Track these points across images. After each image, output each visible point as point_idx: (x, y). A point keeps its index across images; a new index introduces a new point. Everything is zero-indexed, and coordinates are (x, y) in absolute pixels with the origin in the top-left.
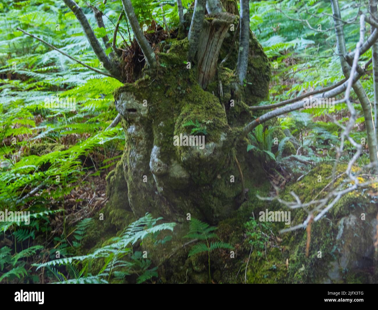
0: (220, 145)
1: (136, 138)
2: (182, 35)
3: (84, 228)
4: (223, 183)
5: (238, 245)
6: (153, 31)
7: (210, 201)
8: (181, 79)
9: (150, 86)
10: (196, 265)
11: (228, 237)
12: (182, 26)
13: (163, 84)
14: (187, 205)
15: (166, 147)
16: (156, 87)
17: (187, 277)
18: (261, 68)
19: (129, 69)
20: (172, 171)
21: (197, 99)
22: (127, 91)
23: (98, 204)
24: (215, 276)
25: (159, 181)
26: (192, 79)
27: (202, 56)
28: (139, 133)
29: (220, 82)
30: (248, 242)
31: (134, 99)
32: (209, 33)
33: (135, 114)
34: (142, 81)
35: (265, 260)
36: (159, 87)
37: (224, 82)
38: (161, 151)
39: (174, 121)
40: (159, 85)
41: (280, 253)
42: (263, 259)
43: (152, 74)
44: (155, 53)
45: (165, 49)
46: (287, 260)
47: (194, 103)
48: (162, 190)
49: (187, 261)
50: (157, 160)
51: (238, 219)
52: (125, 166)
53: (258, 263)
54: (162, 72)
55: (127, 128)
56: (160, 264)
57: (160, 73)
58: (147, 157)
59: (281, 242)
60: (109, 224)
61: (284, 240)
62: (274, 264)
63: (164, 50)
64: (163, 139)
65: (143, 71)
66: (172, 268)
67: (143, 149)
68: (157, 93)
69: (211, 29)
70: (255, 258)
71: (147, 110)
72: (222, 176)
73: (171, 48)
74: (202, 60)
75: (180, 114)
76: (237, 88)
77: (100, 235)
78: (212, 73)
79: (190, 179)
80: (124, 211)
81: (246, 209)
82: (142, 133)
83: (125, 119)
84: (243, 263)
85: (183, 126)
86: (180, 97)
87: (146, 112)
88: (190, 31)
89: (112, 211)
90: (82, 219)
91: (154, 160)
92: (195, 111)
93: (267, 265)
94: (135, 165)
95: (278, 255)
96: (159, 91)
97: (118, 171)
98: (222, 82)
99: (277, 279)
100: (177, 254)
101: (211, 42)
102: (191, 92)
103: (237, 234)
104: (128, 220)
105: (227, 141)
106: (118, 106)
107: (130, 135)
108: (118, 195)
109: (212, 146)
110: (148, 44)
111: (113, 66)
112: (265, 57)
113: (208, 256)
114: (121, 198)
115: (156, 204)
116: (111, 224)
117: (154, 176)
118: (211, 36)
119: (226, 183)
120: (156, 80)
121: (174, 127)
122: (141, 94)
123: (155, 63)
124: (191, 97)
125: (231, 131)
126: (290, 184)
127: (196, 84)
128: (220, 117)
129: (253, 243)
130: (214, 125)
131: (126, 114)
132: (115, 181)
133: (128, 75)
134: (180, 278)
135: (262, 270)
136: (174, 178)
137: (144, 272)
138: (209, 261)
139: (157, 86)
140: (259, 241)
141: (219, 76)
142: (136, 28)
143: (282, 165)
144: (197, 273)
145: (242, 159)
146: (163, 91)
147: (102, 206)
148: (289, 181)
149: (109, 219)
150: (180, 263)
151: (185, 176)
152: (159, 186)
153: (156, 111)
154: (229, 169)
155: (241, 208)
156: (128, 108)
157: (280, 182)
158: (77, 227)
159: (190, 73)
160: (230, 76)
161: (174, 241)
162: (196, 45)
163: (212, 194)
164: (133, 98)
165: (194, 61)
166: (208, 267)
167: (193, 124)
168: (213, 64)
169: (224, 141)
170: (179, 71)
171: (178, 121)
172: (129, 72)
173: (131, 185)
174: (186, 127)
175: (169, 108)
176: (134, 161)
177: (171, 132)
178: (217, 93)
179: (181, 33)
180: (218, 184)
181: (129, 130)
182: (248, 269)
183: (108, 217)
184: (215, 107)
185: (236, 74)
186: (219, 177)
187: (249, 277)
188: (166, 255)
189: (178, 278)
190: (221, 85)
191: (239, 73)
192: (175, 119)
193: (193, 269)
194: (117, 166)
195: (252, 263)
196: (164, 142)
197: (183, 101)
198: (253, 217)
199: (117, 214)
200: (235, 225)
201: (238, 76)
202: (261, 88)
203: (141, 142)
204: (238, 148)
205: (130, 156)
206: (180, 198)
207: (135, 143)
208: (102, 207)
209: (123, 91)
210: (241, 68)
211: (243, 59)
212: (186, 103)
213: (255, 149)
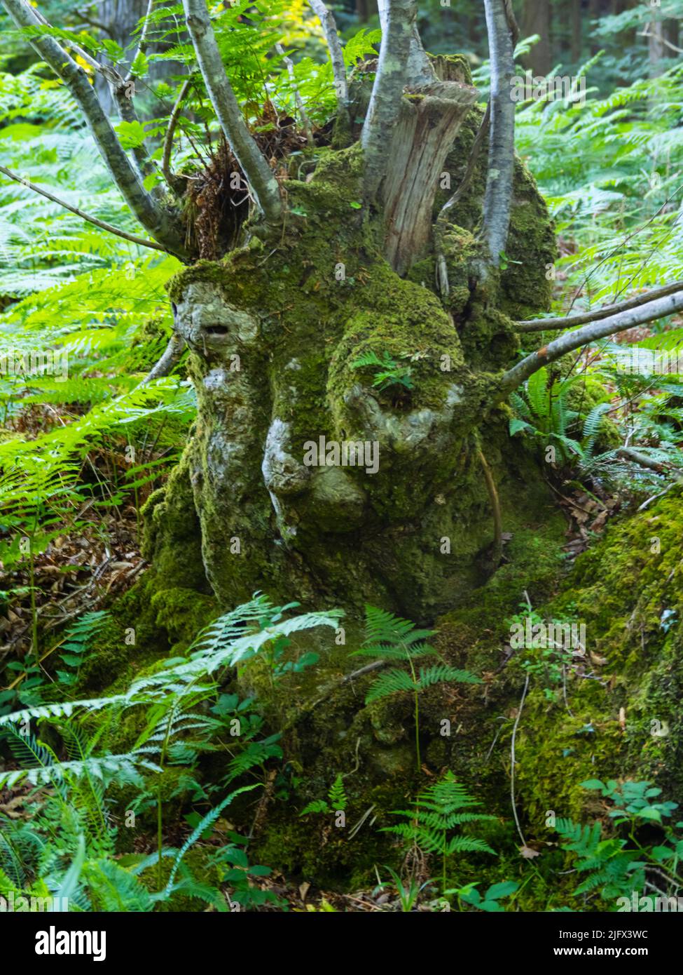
0: (447, 417)
1: (225, 400)
2: (345, 137)
3: (86, 638)
4: (448, 518)
5: (490, 674)
6: (271, 126)
7: (413, 564)
8: (343, 248)
9: (264, 266)
10: (383, 727)
11: (464, 656)
12: (345, 114)
13: (297, 261)
14: (354, 573)
15: (306, 422)
16: (278, 269)
17: (357, 759)
18: (533, 231)
19: (207, 226)
20: (320, 485)
21: (386, 300)
22: (205, 280)
23: (121, 577)
24: (431, 755)
25: (286, 512)
26: (370, 251)
27: (394, 192)
28: (233, 387)
29: (441, 257)
30: (517, 666)
31: (223, 302)
32: (413, 131)
33: (225, 340)
34: (244, 255)
35: (563, 710)
36: (286, 270)
37: (451, 258)
38: (291, 431)
39: (327, 356)
40: (286, 263)
41: (603, 693)
42: (557, 708)
43: (269, 236)
44: (277, 180)
45: (302, 171)
46: (622, 711)
47: (378, 311)
48: (295, 533)
49: (358, 718)
50: (281, 456)
51: (488, 610)
52: (197, 474)
53: (545, 718)
54: (295, 230)
55: (201, 375)
56: (287, 726)
57: (289, 234)
58: (255, 451)
59: (604, 665)
60: (151, 626)
61: (610, 661)
62: (588, 721)
63: (300, 173)
64: (297, 402)
65: (247, 227)
66: (318, 735)
67: (245, 431)
68: (282, 286)
69: (418, 122)
70: (536, 706)
71: (256, 329)
72: (447, 496)
73: (318, 170)
74: (396, 204)
75: (341, 337)
76: (484, 273)
77: (127, 654)
78: (420, 237)
79: (367, 506)
80: (189, 592)
81: (508, 585)
82: (241, 388)
83: (199, 351)
84: (503, 721)
85: (352, 366)
86: (342, 296)
87: (253, 334)
88: (366, 125)
89: (159, 593)
90: (81, 615)
91: (274, 456)
92: (381, 329)
93: (569, 723)
94: (222, 469)
95: (598, 698)
96: (287, 279)
97: (175, 491)
98: (446, 257)
99: (597, 758)
100: (332, 700)
101: (419, 157)
102: (368, 282)
103: (487, 646)
104: (200, 614)
105: (464, 407)
106: (179, 318)
107: (209, 393)
108: (174, 552)
109: (425, 419)
110: (261, 157)
111: (164, 220)
112: (540, 206)
113: (413, 705)
114: (182, 559)
115: (276, 571)
116: (155, 628)
117: (273, 498)
118: (418, 142)
119: (454, 518)
120: (278, 251)
121: (327, 372)
122: (241, 286)
123: (277, 207)
124: (369, 293)
125: (474, 382)
126: (620, 519)
127: (381, 263)
128: (445, 346)
129: (530, 669)
130: (432, 364)
131: (201, 339)
132: (164, 516)
133: (205, 241)
134: (338, 760)
135: (558, 737)
136: (327, 503)
137: (246, 747)
138: (416, 717)
139: (282, 267)
140: (546, 663)
141: (437, 242)
142: (231, 116)
143: (595, 474)
144: (385, 747)
145: (494, 456)
146: (297, 280)
147: (129, 582)
148: (614, 514)
149: (149, 614)
150: (339, 721)
151: (353, 497)
152: (285, 524)
153: (280, 330)
154: (465, 481)
155: (494, 582)
156: (205, 323)
157: (592, 517)
158: (67, 634)
159: (366, 233)
160: (466, 243)
161: (322, 667)
162: (382, 162)
163: (419, 547)
164: (219, 296)
165: (375, 203)
166: (411, 733)
167: (377, 361)
168: (422, 212)
169: (456, 407)
170: (338, 227)
171: (336, 354)
172: (206, 234)
173: (212, 523)
174: (358, 370)
175: (313, 323)
176: (221, 461)
177: (317, 383)
178: (434, 286)
179: (341, 131)
180: (435, 519)
181: (208, 382)
182: (518, 734)
183: (147, 608)
184: (432, 318)
185: (481, 238)
186: (440, 500)
187: (522, 756)
188: (302, 703)
189: (334, 760)
190: (443, 266)
191: (489, 235)
192: (327, 349)
193: (373, 736)
194: (172, 477)
195: (529, 720)
196: (300, 411)
197: (350, 306)
198: (526, 602)
199: (171, 601)
200: (480, 625)
201: (487, 244)
202: (531, 284)
203: (240, 411)
204: (487, 427)
205: (211, 448)
206: (339, 556)
207: (224, 413)
208: (129, 584)
209: (193, 280)
210: (493, 223)
211: (500, 200)
212: (357, 309)
213: (526, 432)
